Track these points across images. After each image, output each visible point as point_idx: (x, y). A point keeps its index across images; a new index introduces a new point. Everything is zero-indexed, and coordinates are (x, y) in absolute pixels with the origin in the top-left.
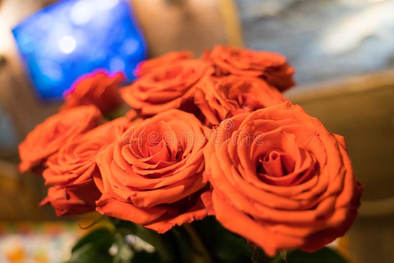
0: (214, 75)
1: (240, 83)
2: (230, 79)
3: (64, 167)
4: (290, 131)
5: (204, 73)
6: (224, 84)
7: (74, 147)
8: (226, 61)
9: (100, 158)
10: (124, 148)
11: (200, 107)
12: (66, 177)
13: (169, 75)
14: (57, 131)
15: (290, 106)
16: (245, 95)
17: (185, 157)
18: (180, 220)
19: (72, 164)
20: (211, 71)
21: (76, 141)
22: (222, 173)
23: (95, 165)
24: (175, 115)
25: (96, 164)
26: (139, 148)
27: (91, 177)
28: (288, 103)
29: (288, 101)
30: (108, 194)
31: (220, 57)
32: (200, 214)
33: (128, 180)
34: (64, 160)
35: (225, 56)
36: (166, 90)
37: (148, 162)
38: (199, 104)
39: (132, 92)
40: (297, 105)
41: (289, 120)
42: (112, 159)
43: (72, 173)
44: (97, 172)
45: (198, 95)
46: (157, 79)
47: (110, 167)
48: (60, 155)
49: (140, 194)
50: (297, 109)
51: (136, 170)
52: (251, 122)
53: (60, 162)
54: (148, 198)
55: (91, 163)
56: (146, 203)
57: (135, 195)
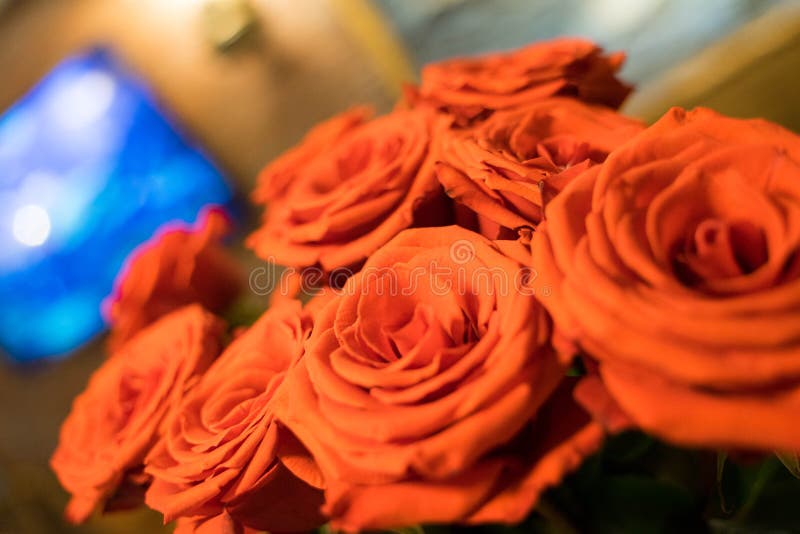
0: (455, 126)
1: (526, 121)
2: (498, 121)
3: (195, 463)
4: (720, 166)
5: (429, 132)
6: (492, 135)
7: (196, 409)
8: (467, 88)
9: (285, 405)
10: (334, 357)
11: (466, 202)
12: (212, 485)
13: (348, 169)
14: (129, 395)
15: (683, 116)
16: (548, 141)
17: (486, 325)
18: (549, 470)
19: (212, 449)
20: (445, 121)
21: (192, 396)
22: (615, 316)
23: (273, 427)
24: (414, 243)
25: (278, 422)
26: (369, 344)
27: (275, 460)
28: (676, 113)
29: (672, 110)
30: (342, 479)
31: (447, 87)
32: (588, 437)
33: (382, 426)
34: (188, 447)
35: (459, 80)
36: (362, 199)
37: (413, 367)
38: (460, 198)
39: (279, 235)
40: (699, 108)
41: (699, 145)
42: (315, 396)
43: (224, 470)
44: (287, 441)
45: (447, 178)
46: (321, 189)
47: (321, 415)
48: (169, 442)
49: (432, 447)
50: (701, 118)
51: (387, 399)
52: (617, 181)
53: (177, 456)
54: (454, 447)
55: (262, 426)
56: (455, 462)
57: (420, 454)
